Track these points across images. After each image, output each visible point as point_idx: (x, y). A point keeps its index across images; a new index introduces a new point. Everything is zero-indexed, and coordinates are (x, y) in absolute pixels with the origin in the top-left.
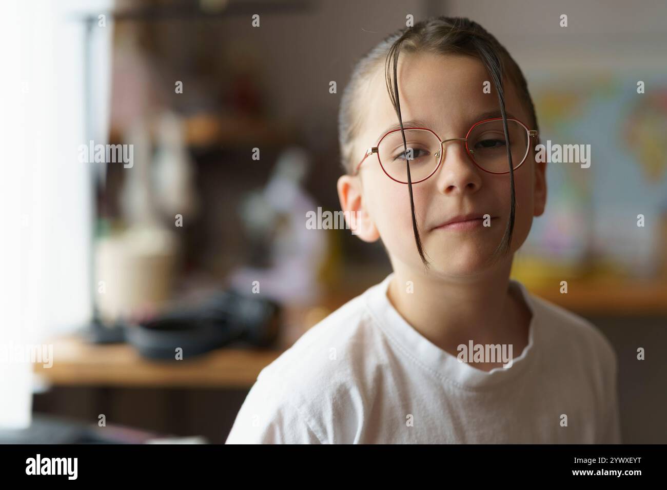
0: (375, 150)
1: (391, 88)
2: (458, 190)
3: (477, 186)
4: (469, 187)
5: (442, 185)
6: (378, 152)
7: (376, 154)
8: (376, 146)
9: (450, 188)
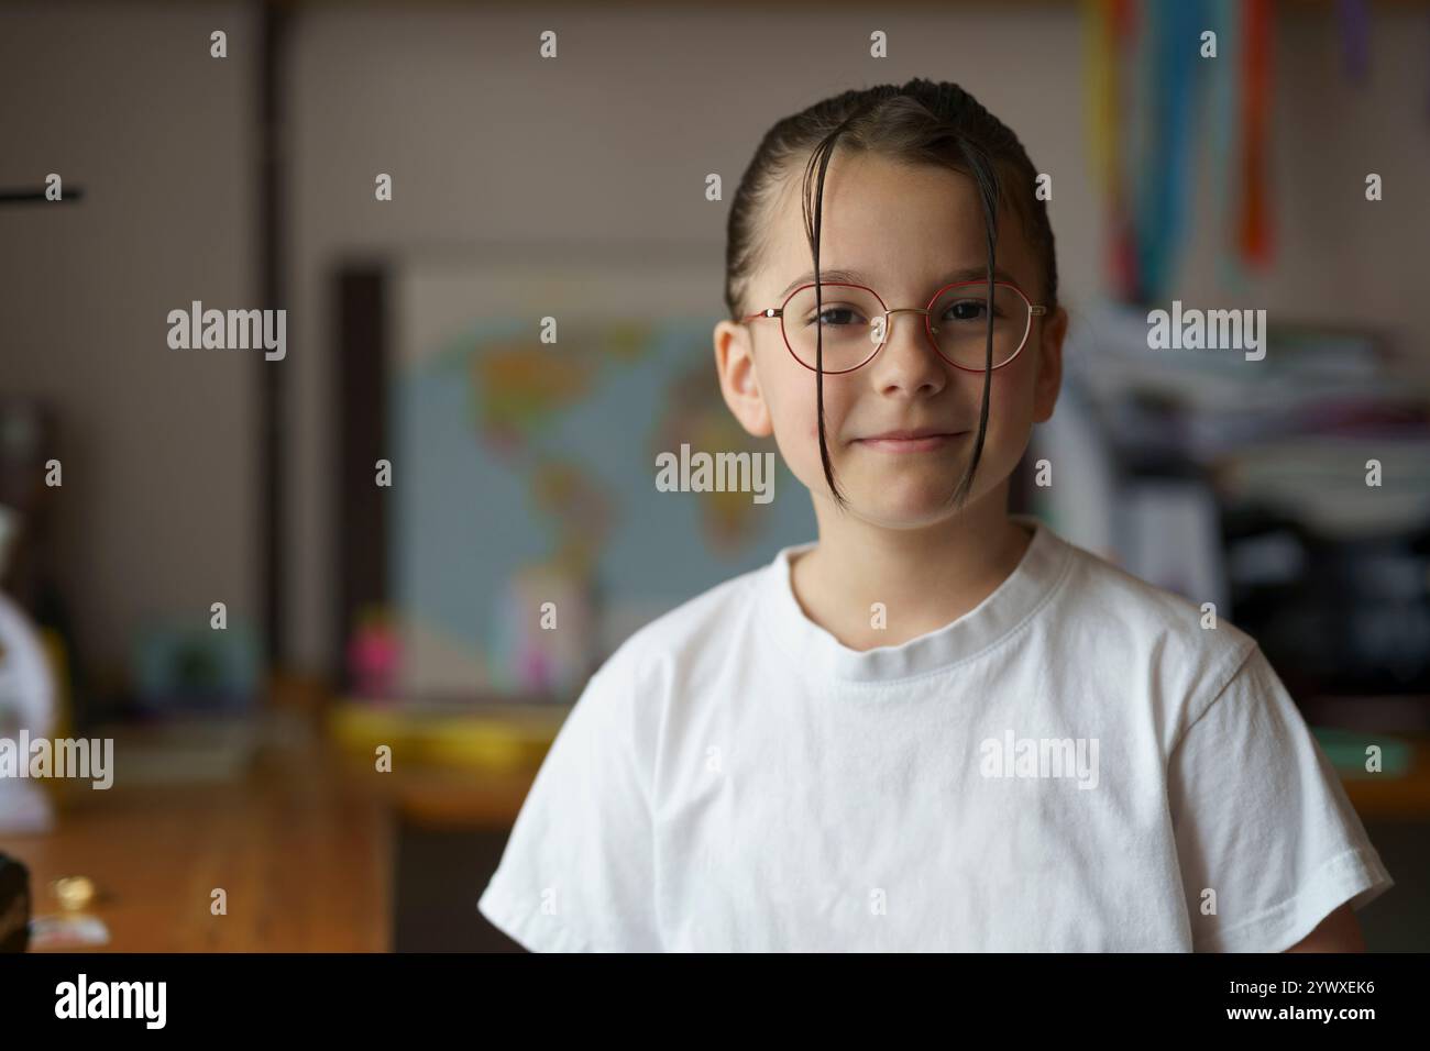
0: (779, 313)
1: (809, 212)
2: (904, 392)
3: (937, 387)
4: (923, 390)
5: (879, 381)
6: (782, 318)
7: (779, 319)
8: (780, 307)
9: (892, 389)
